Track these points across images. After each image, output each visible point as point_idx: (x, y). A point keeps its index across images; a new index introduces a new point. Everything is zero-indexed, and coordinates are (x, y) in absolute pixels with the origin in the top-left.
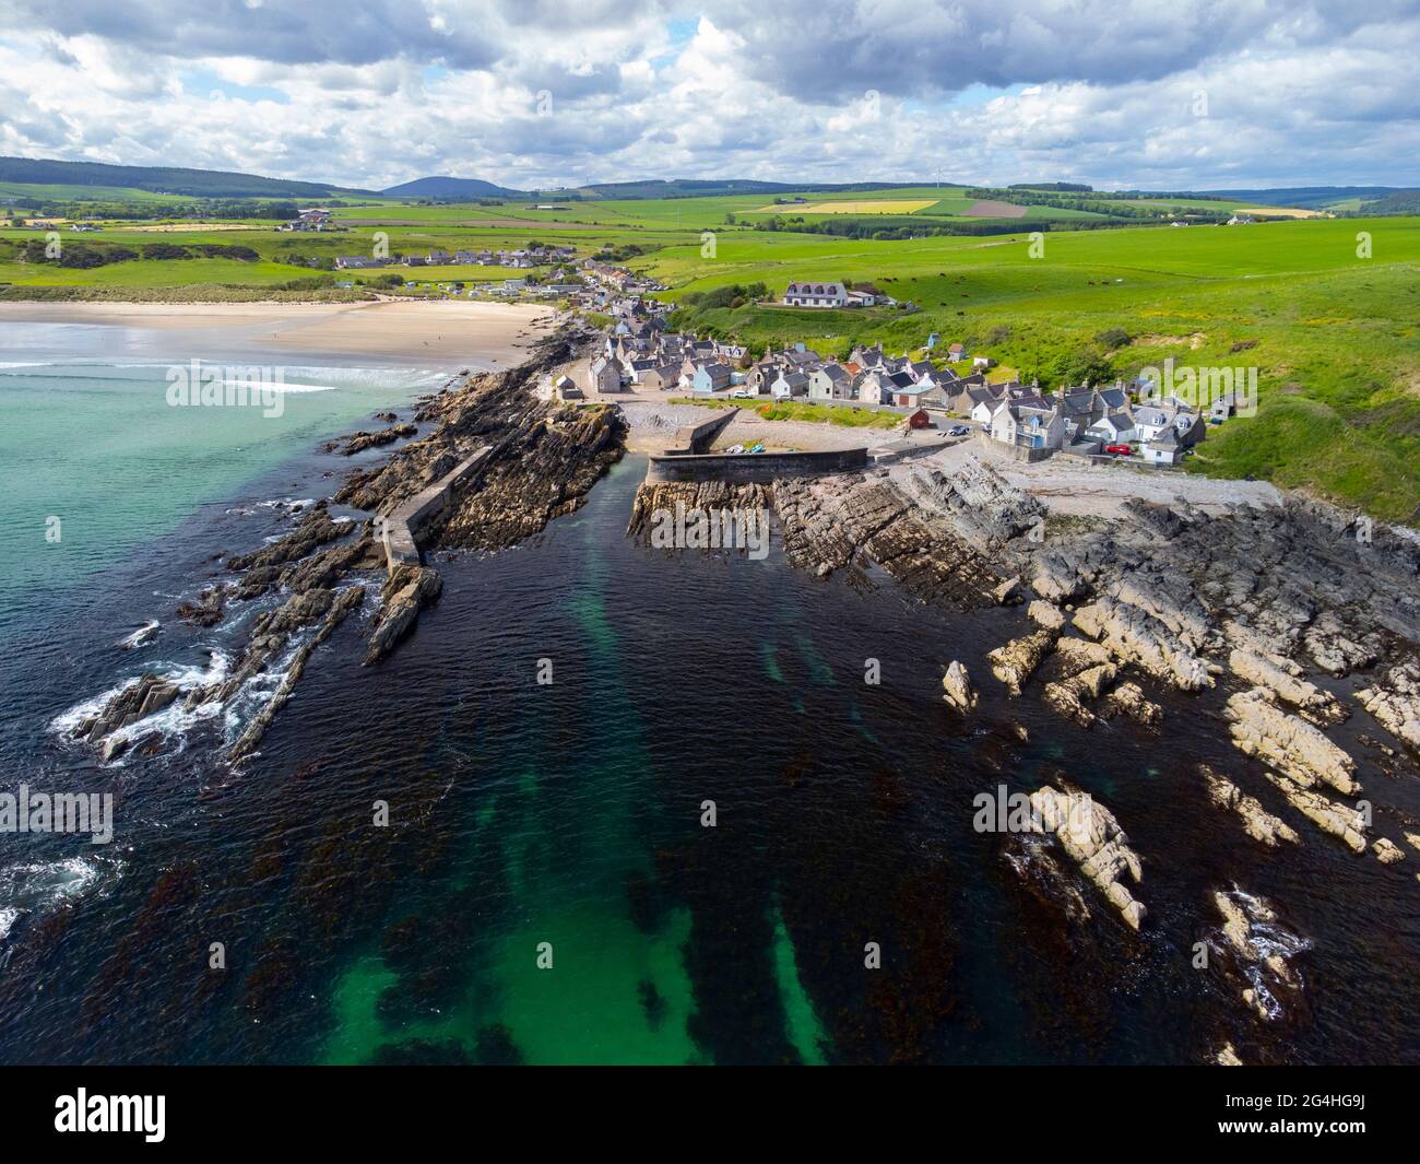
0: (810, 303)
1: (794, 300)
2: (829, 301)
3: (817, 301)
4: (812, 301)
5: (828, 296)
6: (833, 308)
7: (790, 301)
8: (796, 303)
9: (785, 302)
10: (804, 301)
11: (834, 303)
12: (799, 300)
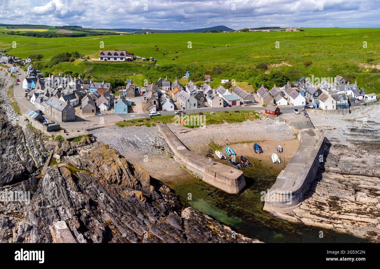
0: (112, 60)
1: (104, 59)
2: (122, 59)
3: (115, 59)
4: (113, 59)
5: (120, 57)
6: (125, 62)
7: (102, 58)
8: (105, 60)
9: (99, 59)
10: (109, 59)
11: (124, 60)
12: (107, 59)
